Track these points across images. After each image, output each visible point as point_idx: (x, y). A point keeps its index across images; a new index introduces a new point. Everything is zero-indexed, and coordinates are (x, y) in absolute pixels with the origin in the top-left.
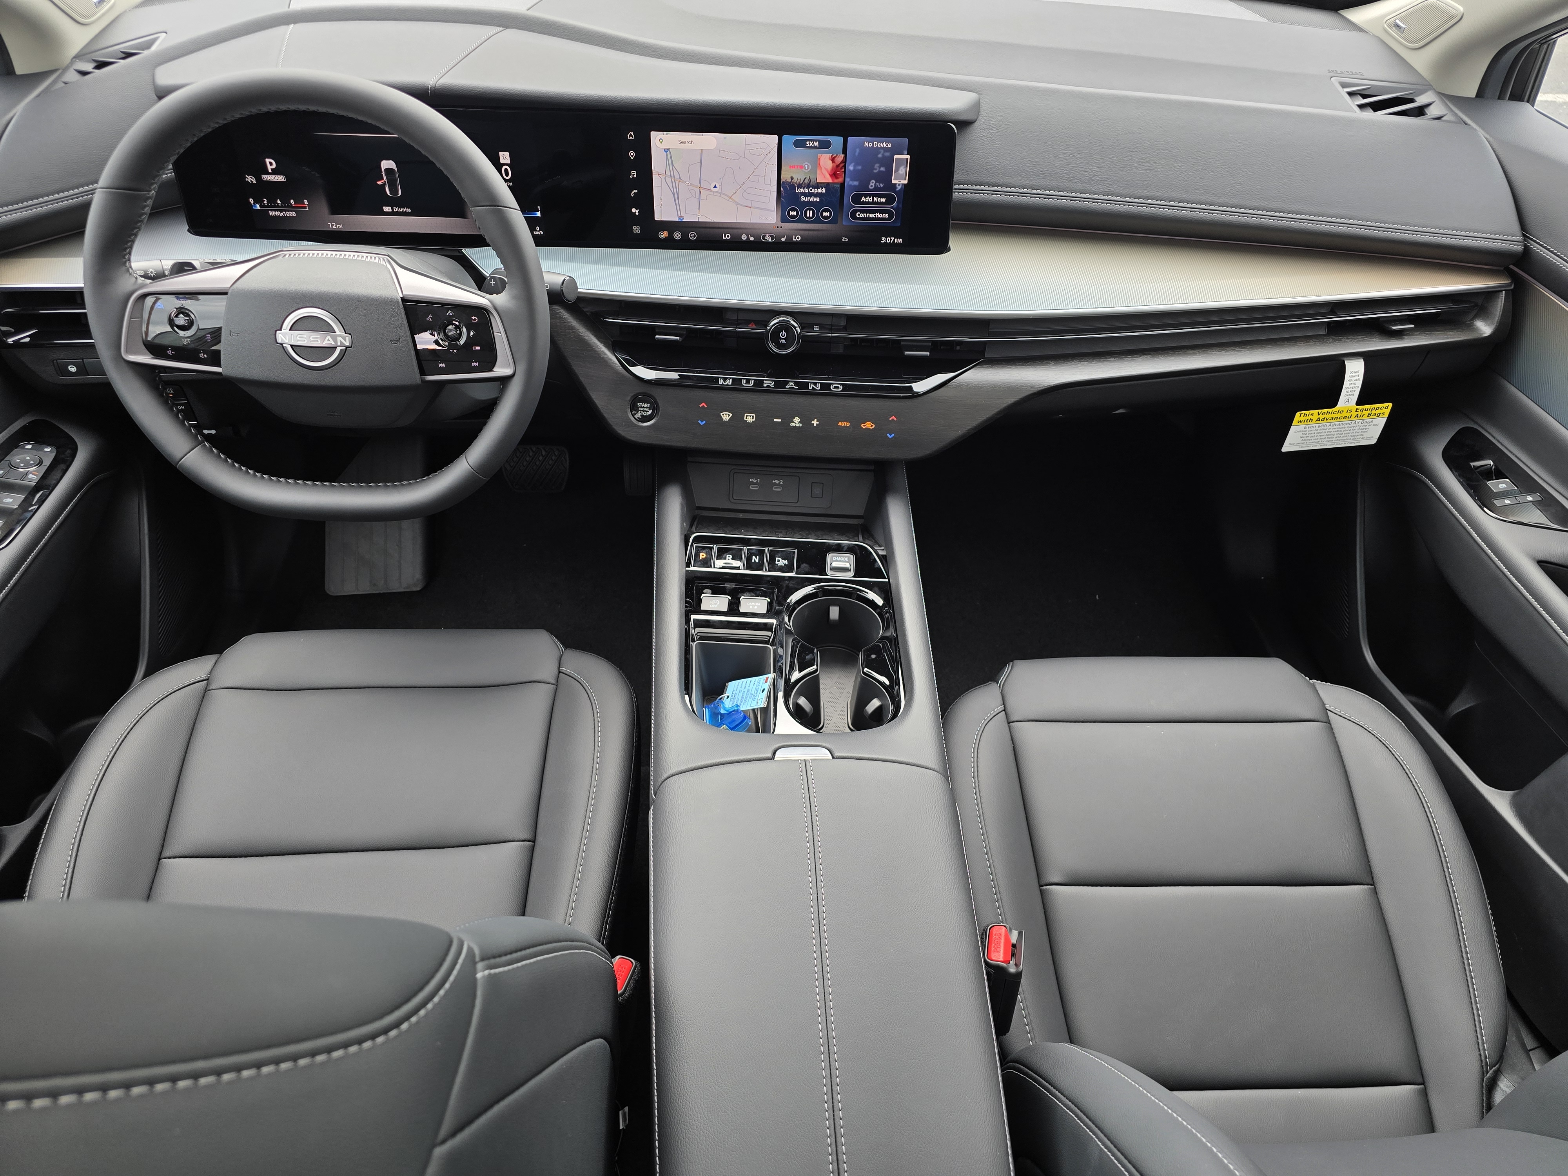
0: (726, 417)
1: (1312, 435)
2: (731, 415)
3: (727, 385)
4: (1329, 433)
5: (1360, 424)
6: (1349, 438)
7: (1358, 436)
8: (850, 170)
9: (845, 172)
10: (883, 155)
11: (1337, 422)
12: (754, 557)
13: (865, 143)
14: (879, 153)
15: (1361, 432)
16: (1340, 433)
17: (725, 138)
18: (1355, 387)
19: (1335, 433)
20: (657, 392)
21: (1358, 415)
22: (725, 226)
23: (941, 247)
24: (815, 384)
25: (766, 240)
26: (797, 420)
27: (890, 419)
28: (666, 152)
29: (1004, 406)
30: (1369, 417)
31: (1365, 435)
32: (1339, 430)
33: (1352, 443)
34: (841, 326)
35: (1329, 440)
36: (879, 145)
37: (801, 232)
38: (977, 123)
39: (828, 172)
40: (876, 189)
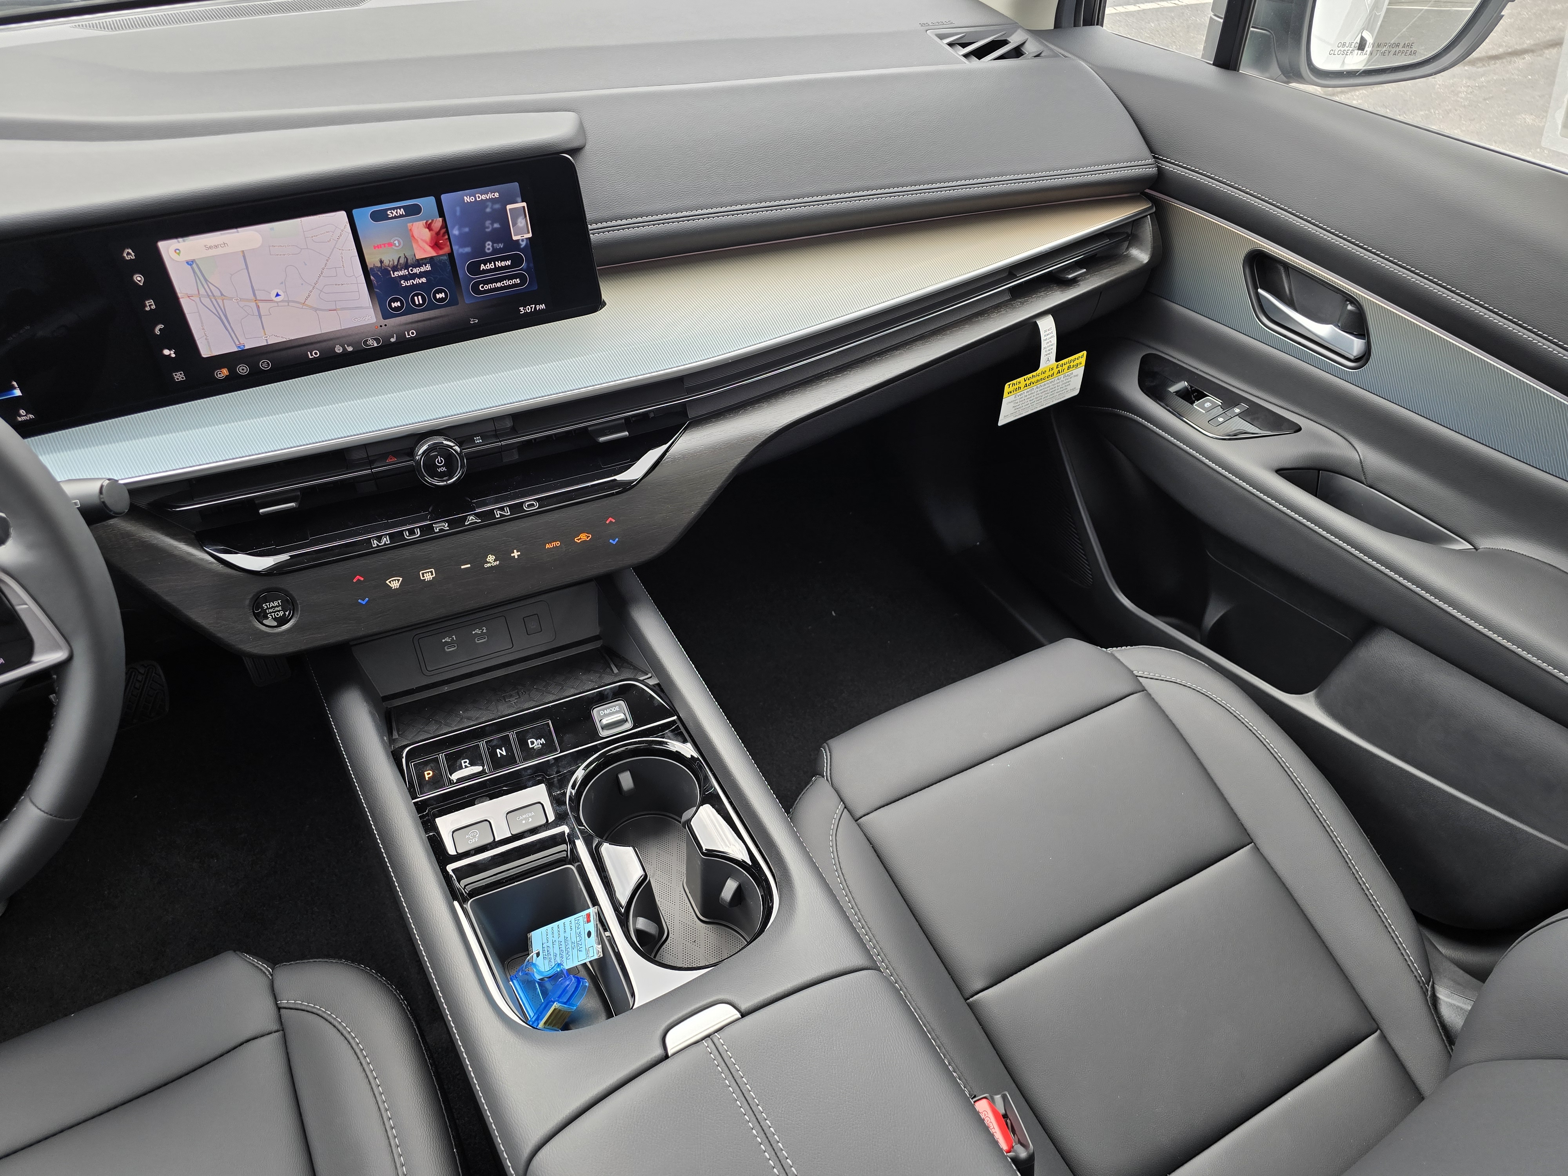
0: (395, 584)
1: (1022, 402)
2: (401, 579)
3: (385, 544)
4: (1037, 396)
5: (1062, 379)
6: (1055, 395)
7: (1062, 391)
8: (455, 235)
9: (449, 238)
10: (491, 208)
11: (1042, 383)
12: (498, 751)
13: (465, 197)
14: (487, 207)
15: (1065, 386)
16: (1046, 392)
17: (272, 229)
18: (1052, 345)
19: (1043, 394)
20: (288, 583)
21: (1059, 371)
22: (307, 341)
23: (594, 304)
24: (502, 509)
25: (370, 345)
26: (491, 558)
27: (607, 522)
28: (191, 265)
29: (731, 469)
30: (1069, 370)
31: (1069, 388)
32: (1045, 390)
33: (1058, 399)
34: (506, 429)
35: (1038, 402)
36: (483, 197)
37: (414, 325)
38: (587, 147)
39: (427, 244)
40: (495, 251)
